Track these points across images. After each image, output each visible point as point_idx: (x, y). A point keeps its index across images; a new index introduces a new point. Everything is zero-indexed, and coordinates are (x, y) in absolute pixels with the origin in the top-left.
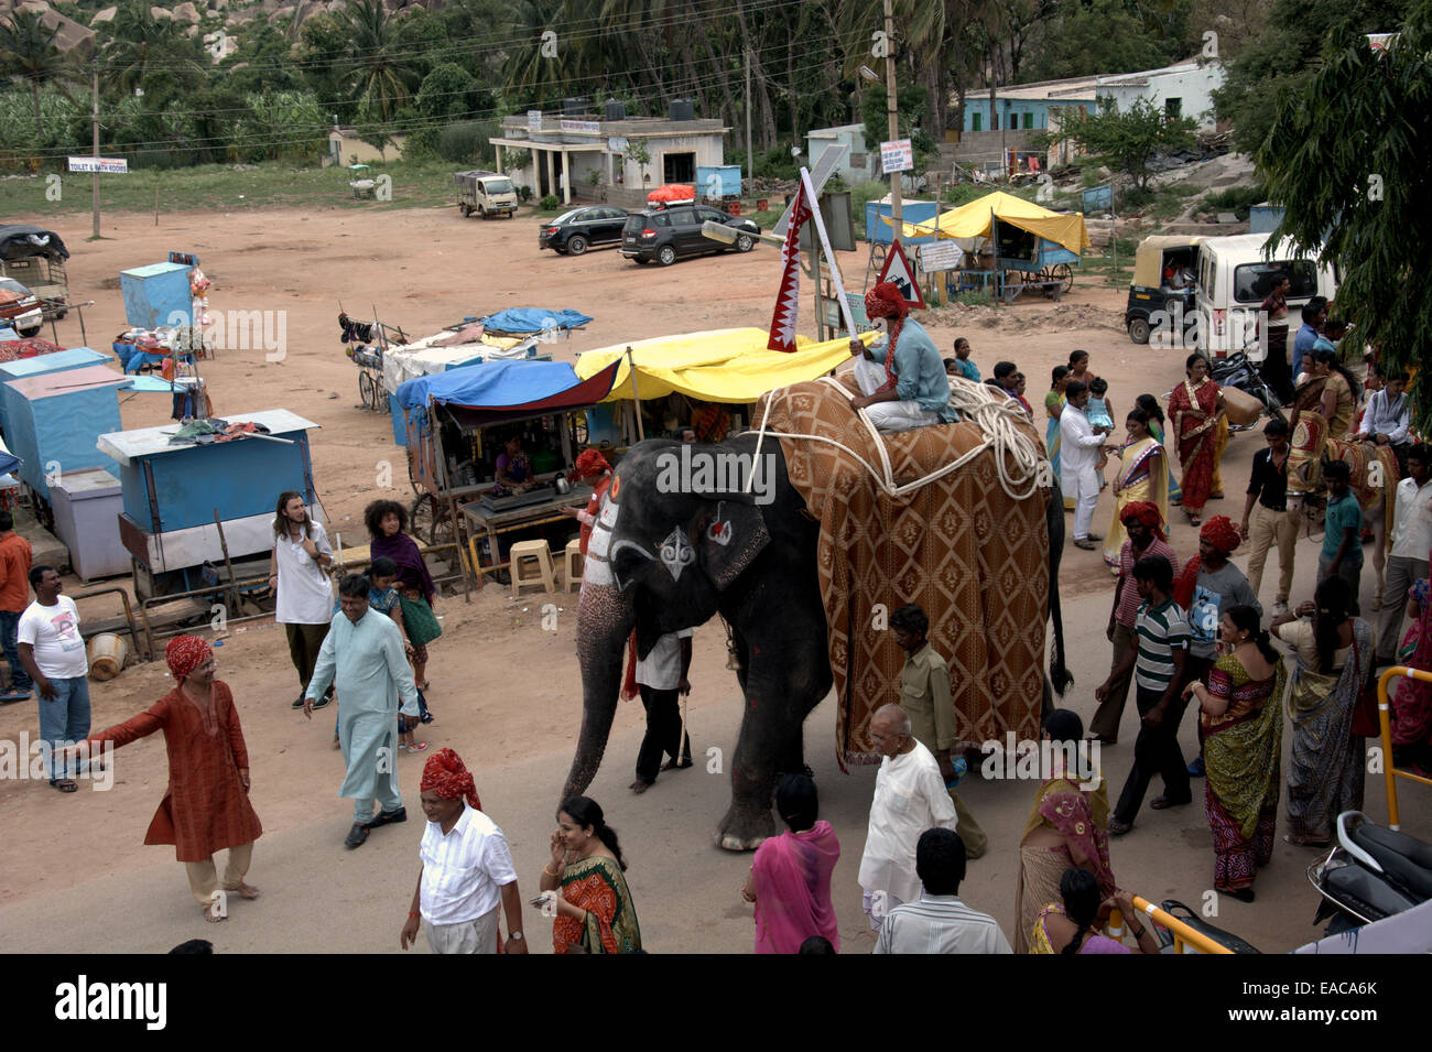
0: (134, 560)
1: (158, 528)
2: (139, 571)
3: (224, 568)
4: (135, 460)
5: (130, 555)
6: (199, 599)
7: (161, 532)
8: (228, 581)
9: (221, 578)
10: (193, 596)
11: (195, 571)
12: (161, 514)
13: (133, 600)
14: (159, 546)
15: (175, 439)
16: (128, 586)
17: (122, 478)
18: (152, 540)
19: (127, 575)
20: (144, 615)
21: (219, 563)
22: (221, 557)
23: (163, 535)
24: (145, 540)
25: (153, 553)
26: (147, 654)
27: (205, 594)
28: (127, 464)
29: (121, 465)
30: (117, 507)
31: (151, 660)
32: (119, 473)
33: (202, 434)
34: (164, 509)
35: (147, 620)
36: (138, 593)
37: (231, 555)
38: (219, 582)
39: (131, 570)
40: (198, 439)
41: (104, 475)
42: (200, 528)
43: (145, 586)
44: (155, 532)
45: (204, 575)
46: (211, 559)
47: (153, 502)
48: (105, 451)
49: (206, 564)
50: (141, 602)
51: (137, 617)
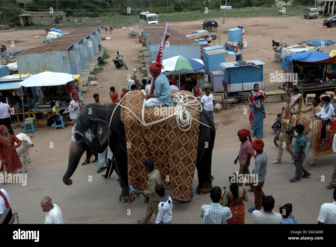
0: (224, 89)
1: (230, 83)
2: (225, 92)
3: (242, 93)
4: (227, 69)
5: (224, 88)
6: (236, 99)
7: (230, 84)
8: (243, 95)
9: (242, 95)
10: (235, 98)
11: (236, 93)
12: (231, 80)
13: (224, 97)
14: (230, 87)
15: (236, 65)
16: (223, 94)
17: (224, 72)
18: (228, 85)
19: (223, 92)
20: (225, 100)
21: (241, 92)
22: (242, 90)
23: (231, 85)
24: (227, 85)
25: (228, 88)
26: (225, 108)
27: (238, 98)
28: (226, 69)
29: (224, 69)
30: (222, 78)
31: (226, 110)
32: (223, 71)
33: (241, 64)
34: (232, 79)
35: (226, 101)
36: (224, 96)
37: (244, 90)
38: (241, 96)
39: (223, 91)
40: (240, 65)
41: (221, 71)
42: (238, 84)
43: (226, 95)
44: (229, 84)
45: (238, 94)
46: (240, 90)
47: (230, 77)
48: (222, 66)
49: (239, 91)
50: (225, 98)
51: (224, 101)
